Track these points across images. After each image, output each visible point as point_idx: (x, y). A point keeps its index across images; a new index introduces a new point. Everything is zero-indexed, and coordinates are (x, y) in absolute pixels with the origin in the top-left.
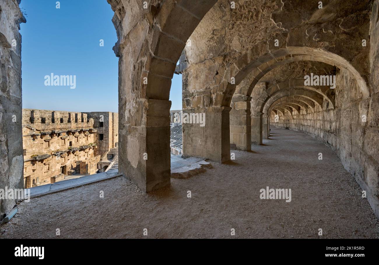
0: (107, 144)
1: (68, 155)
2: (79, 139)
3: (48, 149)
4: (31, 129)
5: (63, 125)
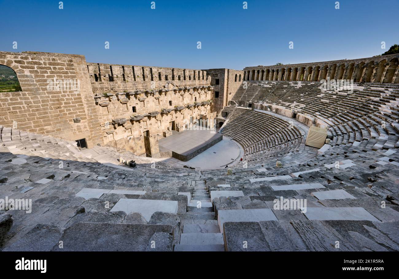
0: (222, 101)
1: (194, 109)
2: (201, 95)
3: (183, 102)
4: (173, 85)
5: (191, 82)
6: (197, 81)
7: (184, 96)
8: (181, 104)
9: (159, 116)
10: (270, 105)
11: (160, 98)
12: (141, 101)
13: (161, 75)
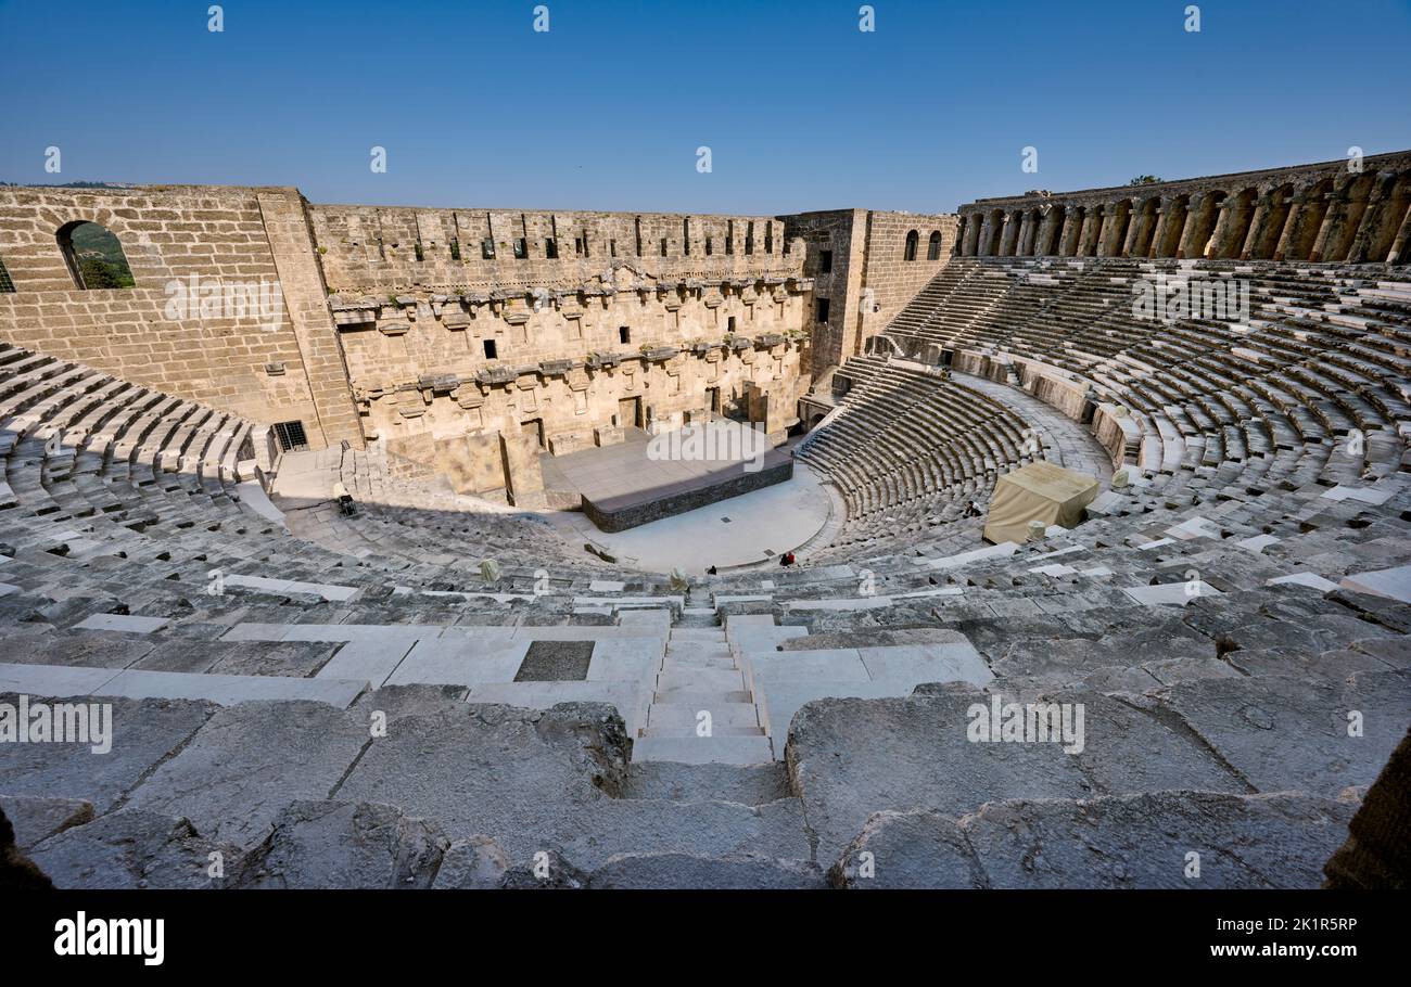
0: (838, 337)
1: (724, 358)
2: (755, 311)
3: (676, 333)
4: (636, 273)
5: (710, 263)
6: (738, 258)
7: (680, 313)
8: (670, 341)
9: (577, 377)
10: (1019, 359)
11: (583, 319)
12: (513, 324)
13: (589, 238)
